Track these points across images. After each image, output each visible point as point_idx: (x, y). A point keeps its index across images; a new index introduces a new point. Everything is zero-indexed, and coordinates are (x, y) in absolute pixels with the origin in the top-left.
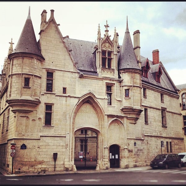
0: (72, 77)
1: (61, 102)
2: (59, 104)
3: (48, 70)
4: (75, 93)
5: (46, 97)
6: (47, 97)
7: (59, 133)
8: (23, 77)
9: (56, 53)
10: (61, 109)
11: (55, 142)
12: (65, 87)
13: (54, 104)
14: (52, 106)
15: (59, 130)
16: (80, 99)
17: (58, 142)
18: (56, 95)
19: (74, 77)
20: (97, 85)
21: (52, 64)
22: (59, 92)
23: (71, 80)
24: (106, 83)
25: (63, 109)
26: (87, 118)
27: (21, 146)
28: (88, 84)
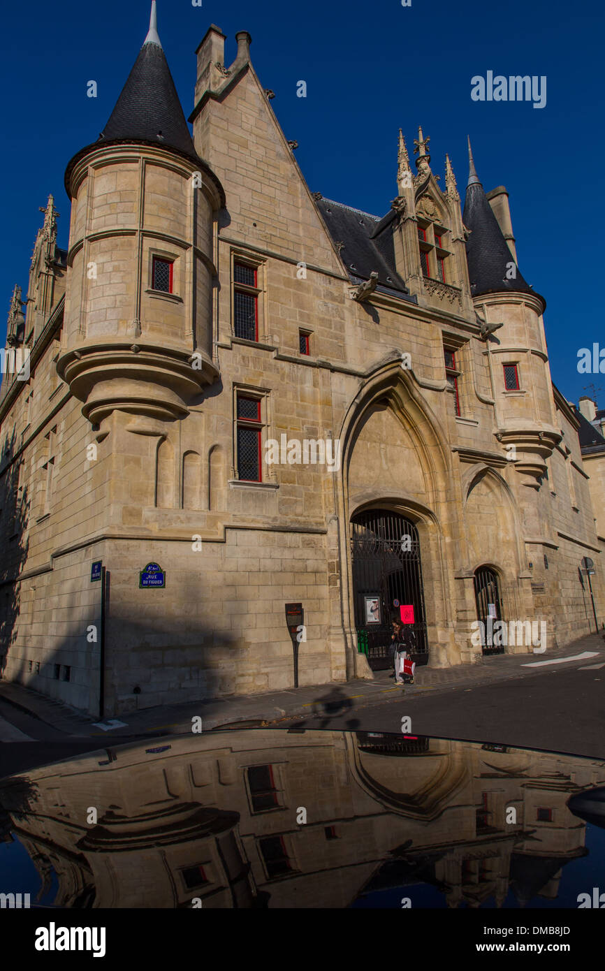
0: (330, 295)
1: (299, 386)
2: (290, 395)
3: (241, 252)
4: (343, 357)
5: (239, 358)
6: (243, 358)
7: (296, 515)
8: (146, 248)
9: (267, 190)
10: (299, 415)
11: (287, 554)
12: (306, 326)
13: (268, 391)
14: (263, 400)
15: (296, 501)
16: (366, 380)
17: (298, 553)
18: (274, 354)
19: (336, 294)
20: (413, 338)
21: (255, 230)
22: (286, 344)
23: (326, 304)
24: (444, 333)
25: (305, 416)
26: (384, 461)
27: (144, 576)
28: (387, 327)
